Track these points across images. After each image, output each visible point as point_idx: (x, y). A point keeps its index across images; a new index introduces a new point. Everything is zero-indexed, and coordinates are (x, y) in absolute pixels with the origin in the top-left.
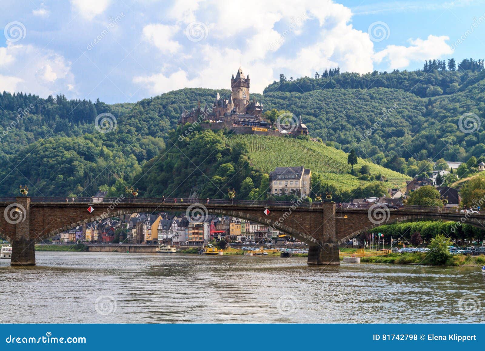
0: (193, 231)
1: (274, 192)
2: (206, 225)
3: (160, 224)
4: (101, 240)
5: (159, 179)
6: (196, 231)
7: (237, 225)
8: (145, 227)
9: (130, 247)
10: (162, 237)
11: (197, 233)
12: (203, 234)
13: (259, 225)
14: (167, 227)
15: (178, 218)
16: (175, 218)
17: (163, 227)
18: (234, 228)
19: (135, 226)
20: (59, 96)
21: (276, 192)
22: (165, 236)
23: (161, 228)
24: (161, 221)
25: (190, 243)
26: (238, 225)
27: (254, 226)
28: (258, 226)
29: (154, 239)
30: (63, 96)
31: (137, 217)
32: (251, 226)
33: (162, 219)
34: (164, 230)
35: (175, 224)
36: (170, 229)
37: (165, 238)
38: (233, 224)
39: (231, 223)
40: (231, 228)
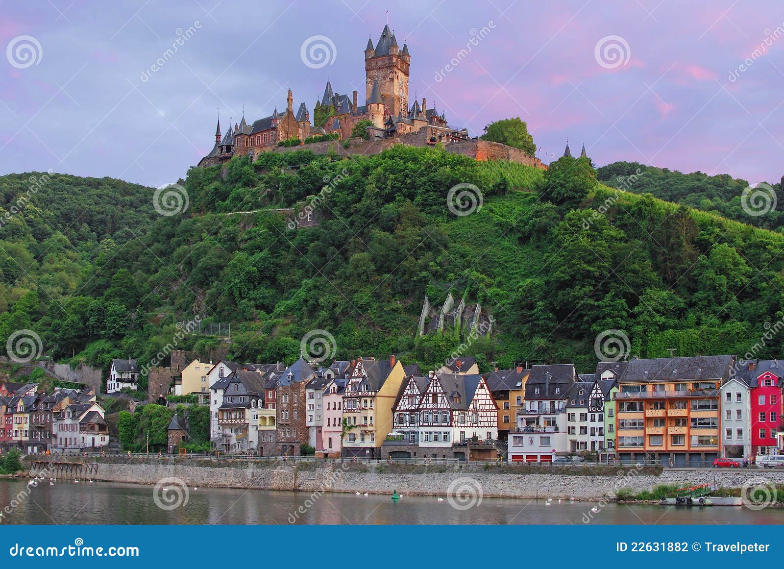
22: (457, 435)
34: (456, 410)
35: (484, 392)
36: (471, 407)
37: (457, 439)
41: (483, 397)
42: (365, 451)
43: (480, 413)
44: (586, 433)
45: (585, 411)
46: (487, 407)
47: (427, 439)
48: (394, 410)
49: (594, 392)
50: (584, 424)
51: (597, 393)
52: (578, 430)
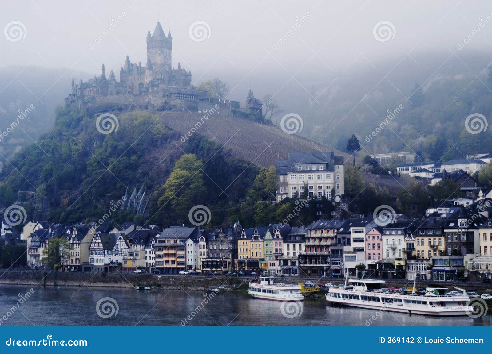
0: (165, 252)
1: (289, 191)
2: (189, 242)
6: (171, 252)
7: (254, 244)
10: (102, 261)
11: (173, 256)
12: (185, 256)
13: (303, 244)
17: (104, 244)
18: (245, 247)
21: (294, 191)
22: (107, 260)
23: (100, 246)
26: (258, 244)
27: (291, 246)
28: (300, 245)
29: (84, 263)
32: (285, 245)
34: (106, 249)
35: (121, 240)
36: (115, 247)
37: (107, 262)
38: (245, 241)
39: (240, 239)
40: (239, 247)
41: (121, 243)
42: (77, 267)
43: (119, 250)
44: (150, 259)
45: (150, 250)
46: (123, 247)
47: (97, 262)
48: (89, 249)
49: (153, 242)
50: (150, 255)
51: (154, 242)
52: (148, 258)
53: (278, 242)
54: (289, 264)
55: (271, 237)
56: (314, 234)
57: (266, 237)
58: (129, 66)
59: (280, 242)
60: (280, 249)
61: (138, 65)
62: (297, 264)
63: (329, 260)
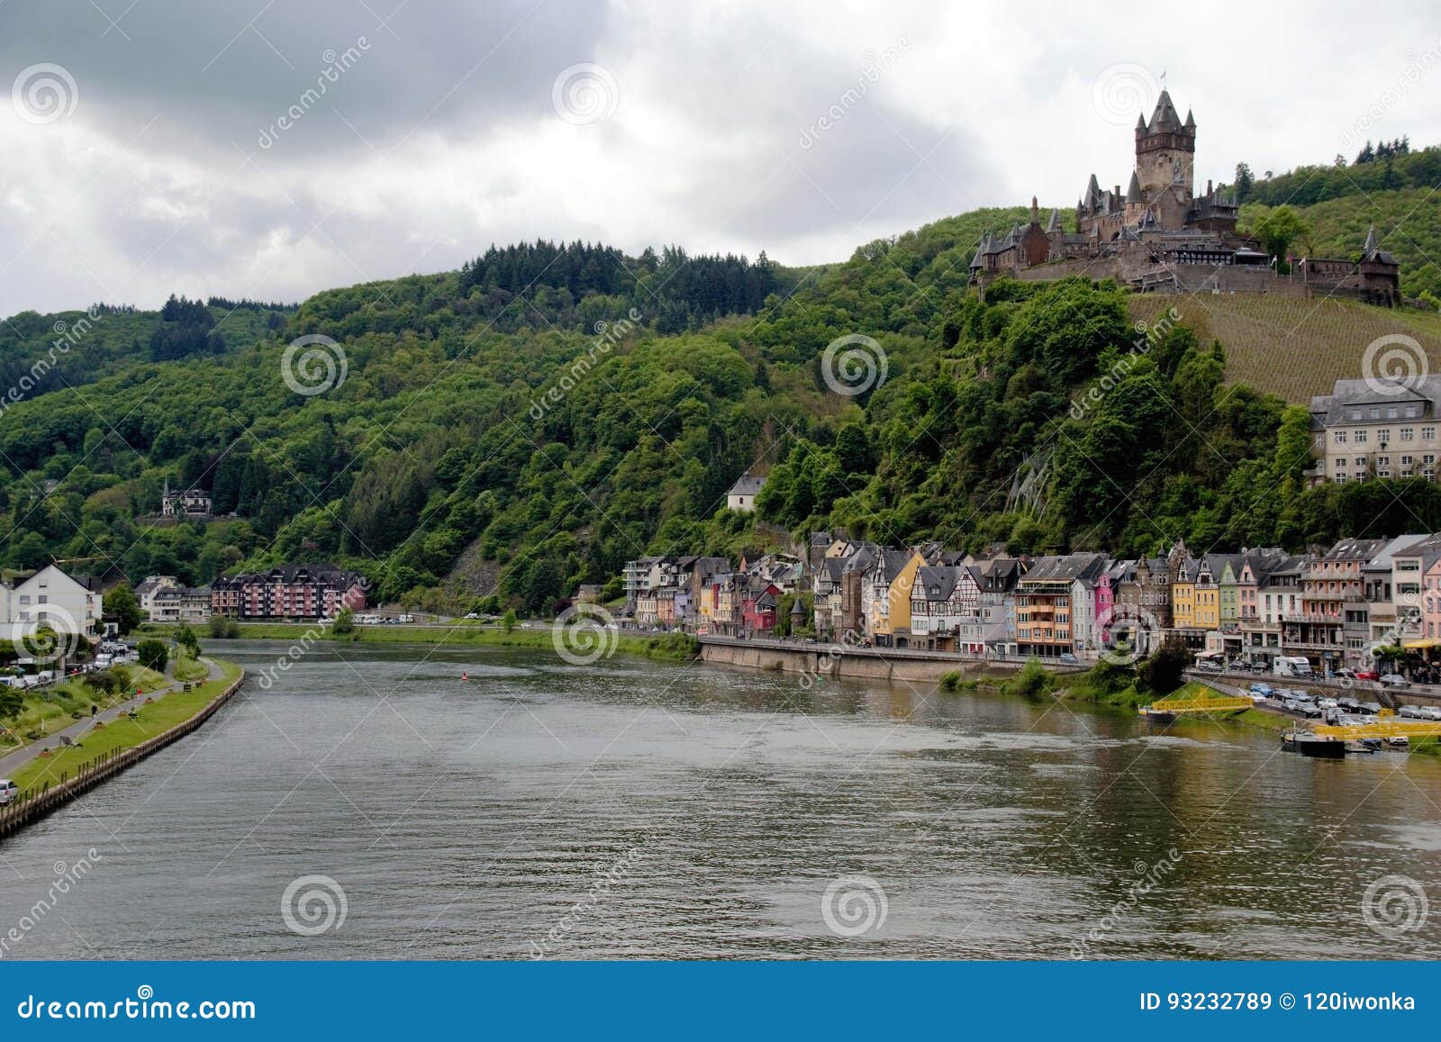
0: (1034, 609)
1: (1330, 469)
2: (1078, 588)
3: (919, 582)
4: (740, 622)
5: (913, 436)
6: (1045, 609)
7: (1202, 593)
8: (868, 591)
9: (819, 655)
10: (923, 625)
11: (1048, 617)
12: (1068, 619)
13: (1298, 596)
14: (939, 592)
15: (976, 559)
16: (969, 561)
17: (929, 590)
18: (1186, 601)
19: (836, 583)
20: (670, 249)
21: (1341, 470)
22: (934, 624)
23: (921, 594)
24: (922, 572)
25: (1023, 648)
26: (1209, 593)
27: (1274, 598)
28: (1293, 598)
29: (898, 630)
30: (680, 251)
31: (845, 555)
32: (1261, 597)
33: (924, 563)
34: (933, 601)
35: (968, 581)
36: (952, 597)
37: (934, 628)
38: (1186, 587)
39: (1178, 582)
40: (1176, 601)
41: (967, 588)
43: (963, 602)
46: (973, 597)
47: (917, 627)
48: (910, 599)
53: (1248, 590)
54: (1265, 644)
55: (1233, 581)
56: (1318, 573)
57: (1224, 580)
58: (1094, 200)
59: (1252, 592)
60: (1253, 608)
61: (1113, 193)
62: (1280, 644)
63: (1339, 636)
